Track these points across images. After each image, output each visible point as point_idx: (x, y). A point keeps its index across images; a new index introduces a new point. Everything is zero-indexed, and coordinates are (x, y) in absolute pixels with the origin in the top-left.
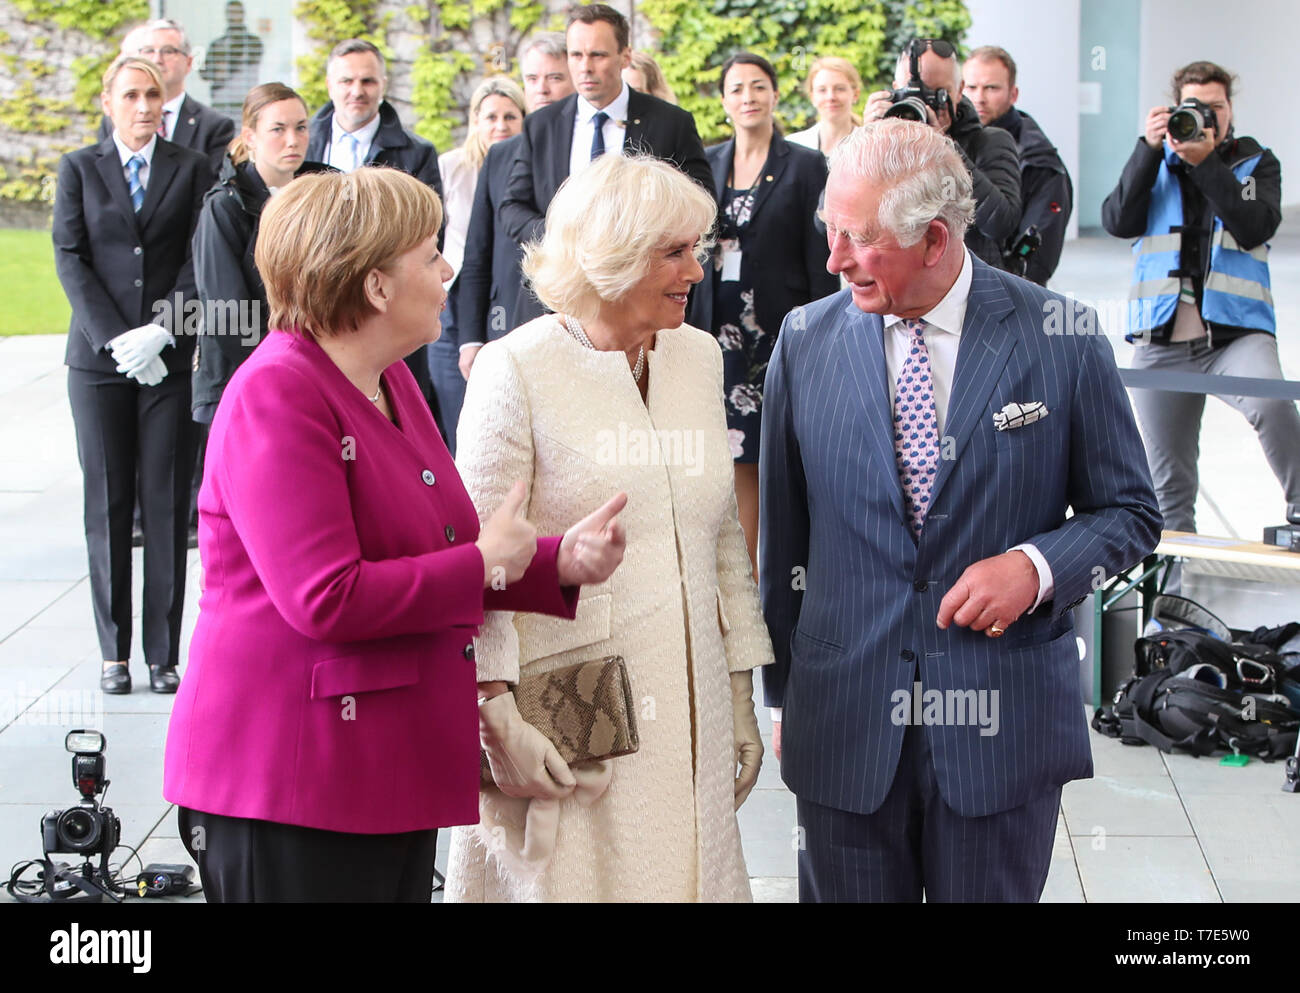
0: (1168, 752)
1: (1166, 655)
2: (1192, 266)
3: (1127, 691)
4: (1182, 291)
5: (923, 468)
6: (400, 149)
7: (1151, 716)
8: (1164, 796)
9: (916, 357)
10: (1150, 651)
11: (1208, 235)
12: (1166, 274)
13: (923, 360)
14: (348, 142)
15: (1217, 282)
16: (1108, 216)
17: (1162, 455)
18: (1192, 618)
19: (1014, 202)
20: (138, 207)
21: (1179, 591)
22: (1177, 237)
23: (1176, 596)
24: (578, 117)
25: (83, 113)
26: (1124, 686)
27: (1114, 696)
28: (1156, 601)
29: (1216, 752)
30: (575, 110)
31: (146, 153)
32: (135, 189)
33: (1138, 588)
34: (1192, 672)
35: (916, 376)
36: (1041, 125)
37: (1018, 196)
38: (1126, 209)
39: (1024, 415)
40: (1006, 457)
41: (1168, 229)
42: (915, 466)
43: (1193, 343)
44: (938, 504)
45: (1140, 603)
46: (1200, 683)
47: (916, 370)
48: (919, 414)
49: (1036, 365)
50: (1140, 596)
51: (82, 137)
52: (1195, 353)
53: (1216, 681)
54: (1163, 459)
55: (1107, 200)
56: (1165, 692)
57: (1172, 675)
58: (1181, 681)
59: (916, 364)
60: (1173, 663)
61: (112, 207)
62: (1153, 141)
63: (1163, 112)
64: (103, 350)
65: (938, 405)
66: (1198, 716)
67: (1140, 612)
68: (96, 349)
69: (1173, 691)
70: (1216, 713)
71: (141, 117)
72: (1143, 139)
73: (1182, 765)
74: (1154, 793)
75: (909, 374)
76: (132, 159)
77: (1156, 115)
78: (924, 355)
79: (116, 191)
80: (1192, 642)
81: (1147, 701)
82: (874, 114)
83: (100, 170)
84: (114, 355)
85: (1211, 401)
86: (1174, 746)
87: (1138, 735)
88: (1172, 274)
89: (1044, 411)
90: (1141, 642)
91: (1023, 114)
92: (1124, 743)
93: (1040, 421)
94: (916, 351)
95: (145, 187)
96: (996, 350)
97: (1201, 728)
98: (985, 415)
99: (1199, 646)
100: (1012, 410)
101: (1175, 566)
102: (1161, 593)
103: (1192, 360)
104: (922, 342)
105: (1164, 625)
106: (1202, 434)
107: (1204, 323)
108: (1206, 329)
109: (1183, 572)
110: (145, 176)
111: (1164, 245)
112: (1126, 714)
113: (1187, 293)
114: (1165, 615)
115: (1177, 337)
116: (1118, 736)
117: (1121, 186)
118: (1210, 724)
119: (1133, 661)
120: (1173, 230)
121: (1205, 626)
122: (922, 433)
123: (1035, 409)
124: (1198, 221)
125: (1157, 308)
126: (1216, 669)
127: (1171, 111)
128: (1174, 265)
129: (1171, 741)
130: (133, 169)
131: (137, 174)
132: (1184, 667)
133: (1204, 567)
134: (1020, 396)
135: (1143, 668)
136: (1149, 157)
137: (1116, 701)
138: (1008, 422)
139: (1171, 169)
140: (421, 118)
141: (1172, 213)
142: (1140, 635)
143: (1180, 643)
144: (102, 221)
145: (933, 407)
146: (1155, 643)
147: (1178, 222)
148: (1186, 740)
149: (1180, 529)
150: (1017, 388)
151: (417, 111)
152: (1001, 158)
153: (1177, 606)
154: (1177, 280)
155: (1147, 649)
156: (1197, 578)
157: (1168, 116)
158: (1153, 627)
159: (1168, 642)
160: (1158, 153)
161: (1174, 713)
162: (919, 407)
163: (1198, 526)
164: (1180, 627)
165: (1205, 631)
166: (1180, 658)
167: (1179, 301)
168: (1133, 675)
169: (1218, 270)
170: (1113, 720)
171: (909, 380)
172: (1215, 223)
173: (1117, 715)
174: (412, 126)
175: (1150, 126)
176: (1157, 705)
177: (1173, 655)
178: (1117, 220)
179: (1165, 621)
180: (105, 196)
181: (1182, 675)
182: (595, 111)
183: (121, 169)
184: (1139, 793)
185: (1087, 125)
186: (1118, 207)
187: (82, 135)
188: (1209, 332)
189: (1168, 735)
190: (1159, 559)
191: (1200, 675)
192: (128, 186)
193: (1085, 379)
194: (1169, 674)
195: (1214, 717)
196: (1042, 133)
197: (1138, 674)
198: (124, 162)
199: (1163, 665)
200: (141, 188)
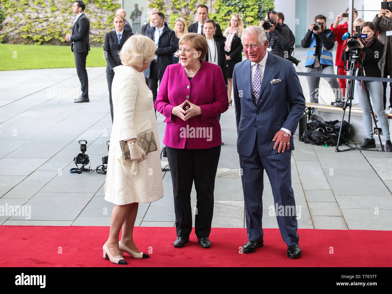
0: (313, 145)
1: (313, 126)
2: (318, 53)
3: (305, 133)
4: (316, 58)
5: (258, 92)
6: (168, 32)
7: (310, 138)
8: (312, 153)
9: (257, 71)
10: (310, 126)
11: (321, 47)
12: (313, 55)
13: (258, 71)
14: (158, 31)
15: (323, 56)
16: (302, 44)
17: (312, 88)
18: (318, 119)
19: (288, 41)
20: (119, 43)
21: (315, 114)
22: (315, 48)
23: (314, 115)
24: (198, 26)
25: (108, 25)
26: (305, 132)
27: (303, 134)
28: (311, 116)
29: (322, 144)
30: (198, 25)
31: (121, 33)
32: (119, 40)
33: (307, 114)
34: (318, 129)
35: (257, 74)
36: (289, 26)
37: (289, 40)
38: (306, 43)
39: (276, 81)
40: (273, 89)
41: (313, 46)
42: (257, 91)
43: (318, 68)
44: (260, 98)
45: (308, 116)
46: (319, 131)
47: (257, 73)
48: (257, 81)
49: (279, 72)
50: (308, 115)
51: (108, 30)
52: (318, 69)
53: (322, 131)
54: (312, 89)
55: (302, 41)
56: (313, 133)
57: (314, 130)
58: (316, 131)
59: (257, 72)
60: (314, 128)
61: (114, 43)
62: (311, 30)
63: (313, 25)
64: (112, 70)
65: (261, 80)
66: (319, 138)
67: (308, 118)
68: (111, 69)
69: (314, 133)
70: (322, 137)
71: (118, 26)
72: (309, 30)
73: (316, 147)
74: (311, 152)
75: (256, 74)
76: (119, 34)
77: (311, 25)
78: (258, 70)
79: (115, 40)
80: (318, 124)
81: (309, 135)
82: (261, 25)
83: (113, 36)
84: (114, 71)
85: (321, 78)
86: (315, 143)
87: (308, 141)
88: (314, 55)
89: (280, 80)
90: (308, 124)
91: (285, 25)
92: (305, 143)
93: (280, 82)
94: (257, 70)
95: (121, 39)
96: (272, 69)
97: (320, 140)
98: (269, 81)
99: (319, 125)
100: (274, 80)
101: (314, 110)
102: (312, 115)
103: (318, 71)
104: (258, 68)
105: (312, 121)
106: (319, 85)
107: (320, 64)
108: (321, 65)
109: (316, 111)
110: (121, 37)
111: (312, 49)
112: (305, 137)
113: (317, 58)
114: (313, 119)
115: (315, 67)
116: (304, 141)
117: (305, 38)
118: (321, 139)
119: (307, 128)
120: (314, 47)
121: (320, 121)
122: (258, 85)
123: (279, 80)
124: (319, 45)
125: (311, 61)
126: (322, 129)
127: (314, 25)
128: (314, 53)
129: (314, 143)
130: (119, 36)
131: (119, 37)
132: (316, 129)
133: (320, 110)
134: (276, 78)
135: (308, 129)
136: (310, 33)
137: (304, 135)
138: (273, 82)
139: (314, 35)
140: (172, 26)
141: (314, 43)
142: (308, 123)
143: (315, 124)
144: (112, 46)
145: (260, 80)
146: (311, 124)
147: (315, 45)
148: (317, 142)
149: (315, 102)
150: (275, 76)
151: (171, 25)
152: (285, 33)
153: (315, 117)
154: (315, 56)
155: (309, 125)
156: (319, 112)
157: (314, 26)
158: (310, 121)
159: (313, 124)
160: (312, 32)
161: (314, 137)
162: (257, 80)
163: (319, 102)
164: (315, 121)
165: (320, 122)
166: (316, 127)
167: (315, 60)
168: (307, 130)
169: (323, 54)
170: (303, 139)
171: (256, 75)
172: (322, 45)
173: (304, 138)
174: (170, 28)
175: (311, 28)
176: (311, 136)
177: (314, 126)
178: (304, 45)
179: (313, 120)
180: (113, 41)
181: (316, 130)
182: (201, 25)
183: (116, 36)
184: (308, 152)
185: (297, 27)
186: (304, 42)
187: (108, 29)
188: (321, 66)
189: (313, 141)
190: (311, 108)
191: (319, 130)
192: (117, 39)
193: (289, 75)
194: (313, 130)
195: (322, 138)
196: (289, 28)
197: (308, 130)
198: (117, 34)
199: (312, 128)
200: (120, 40)
